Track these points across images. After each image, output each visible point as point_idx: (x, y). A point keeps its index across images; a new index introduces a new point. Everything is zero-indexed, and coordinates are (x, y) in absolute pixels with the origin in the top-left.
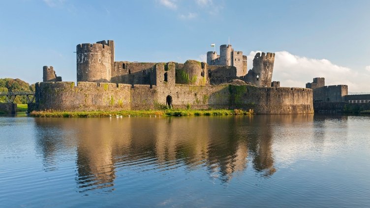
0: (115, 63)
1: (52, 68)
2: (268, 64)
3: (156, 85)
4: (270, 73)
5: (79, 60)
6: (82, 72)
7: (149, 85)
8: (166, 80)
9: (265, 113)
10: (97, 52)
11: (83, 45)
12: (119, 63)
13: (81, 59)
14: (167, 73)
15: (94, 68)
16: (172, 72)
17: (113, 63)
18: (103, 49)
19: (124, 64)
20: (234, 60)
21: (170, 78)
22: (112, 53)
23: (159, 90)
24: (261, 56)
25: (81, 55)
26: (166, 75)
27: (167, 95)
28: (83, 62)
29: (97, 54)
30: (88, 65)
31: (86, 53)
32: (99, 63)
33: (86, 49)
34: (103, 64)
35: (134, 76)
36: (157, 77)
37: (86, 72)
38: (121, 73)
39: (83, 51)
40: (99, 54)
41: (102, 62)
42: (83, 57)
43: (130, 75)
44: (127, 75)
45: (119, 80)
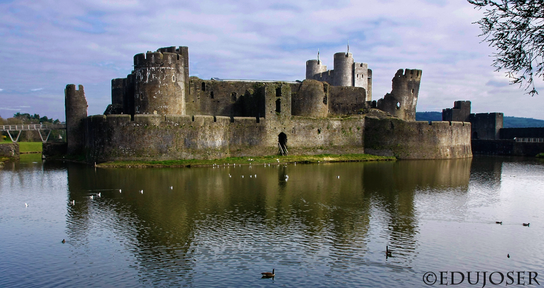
0: (192, 81)
2: (413, 85)
3: (264, 117)
4: (415, 99)
5: (142, 78)
6: (148, 96)
7: (255, 118)
8: (278, 110)
9: (416, 157)
10: (170, 66)
11: (148, 55)
12: (196, 82)
13: (145, 77)
14: (279, 99)
15: (167, 90)
16: (287, 98)
17: (188, 83)
18: (177, 61)
19: (203, 84)
20: (356, 76)
21: (284, 107)
22: (186, 66)
23: (269, 124)
24: (404, 74)
25: (145, 71)
26: (278, 103)
27: (279, 131)
28: (149, 81)
29: (170, 70)
30: (157, 86)
31: (153, 68)
32: (173, 83)
33: (153, 62)
34: (177, 84)
35: (219, 102)
36: (266, 106)
37: (154, 97)
38: (199, 97)
39: (149, 65)
40: (172, 68)
41: (176, 81)
42: (148, 74)
43: (213, 100)
44: (209, 101)
45: (196, 108)
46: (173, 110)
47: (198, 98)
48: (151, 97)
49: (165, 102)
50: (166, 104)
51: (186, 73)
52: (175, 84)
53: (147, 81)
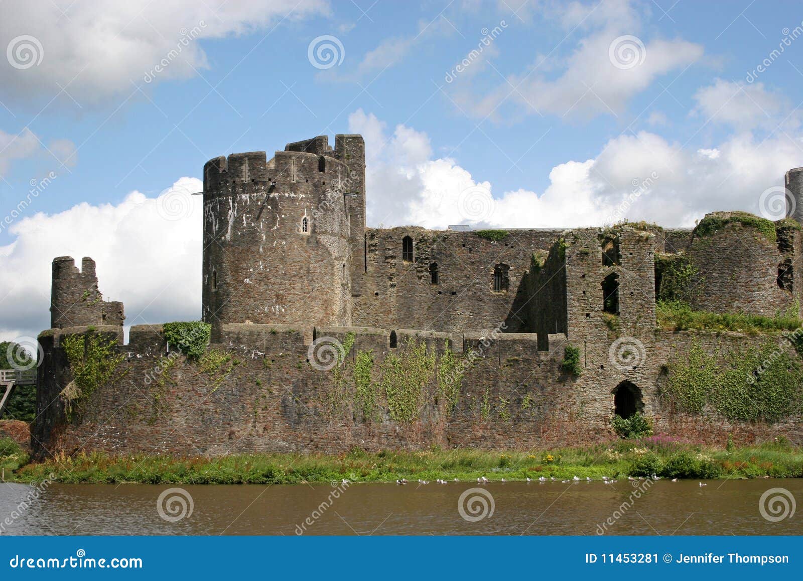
0: (373, 234)
1: (89, 263)
3: (564, 330)
5: (215, 228)
6: (229, 279)
7: (534, 336)
8: (612, 307)
10: (293, 188)
11: (236, 160)
12: (388, 236)
13: (223, 223)
14: (614, 276)
15: (283, 259)
16: (639, 270)
17: (361, 238)
18: (318, 176)
19: (407, 241)
21: (630, 299)
22: (357, 189)
23: (581, 354)
25: (224, 206)
26: (610, 286)
27: (616, 380)
28: (234, 234)
29: (293, 199)
30: (254, 248)
31: (245, 197)
32: (302, 239)
33: (246, 178)
34: (318, 242)
35: (454, 293)
36: (569, 297)
37: (247, 280)
38: (394, 282)
39: (234, 188)
40: (302, 196)
41: (314, 231)
42: (231, 215)
43: (435, 287)
44: (424, 289)
45: (387, 313)
46: (302, 318)
47: (389, 283)
48: (238, 281)
49: (277, 295)
50: (281, 300)
51: (356, 211)
52: (308, 242)
53: (228, 236)
